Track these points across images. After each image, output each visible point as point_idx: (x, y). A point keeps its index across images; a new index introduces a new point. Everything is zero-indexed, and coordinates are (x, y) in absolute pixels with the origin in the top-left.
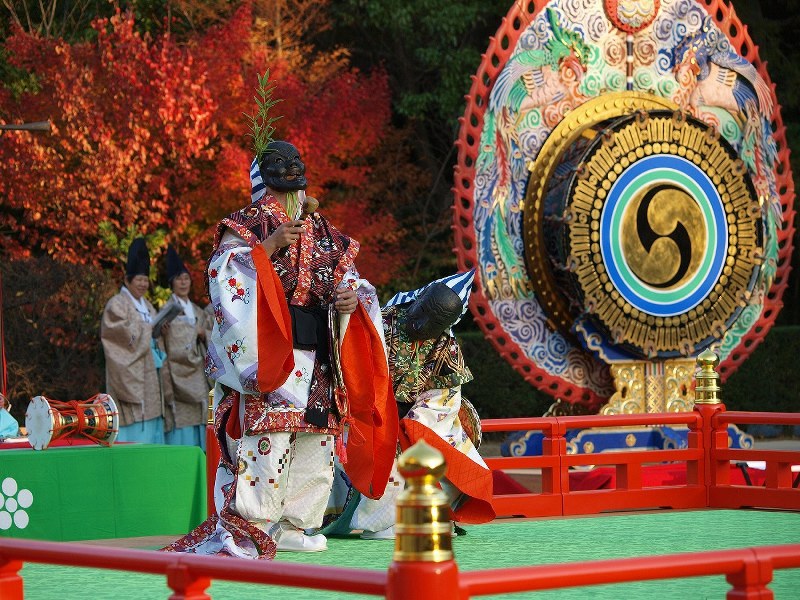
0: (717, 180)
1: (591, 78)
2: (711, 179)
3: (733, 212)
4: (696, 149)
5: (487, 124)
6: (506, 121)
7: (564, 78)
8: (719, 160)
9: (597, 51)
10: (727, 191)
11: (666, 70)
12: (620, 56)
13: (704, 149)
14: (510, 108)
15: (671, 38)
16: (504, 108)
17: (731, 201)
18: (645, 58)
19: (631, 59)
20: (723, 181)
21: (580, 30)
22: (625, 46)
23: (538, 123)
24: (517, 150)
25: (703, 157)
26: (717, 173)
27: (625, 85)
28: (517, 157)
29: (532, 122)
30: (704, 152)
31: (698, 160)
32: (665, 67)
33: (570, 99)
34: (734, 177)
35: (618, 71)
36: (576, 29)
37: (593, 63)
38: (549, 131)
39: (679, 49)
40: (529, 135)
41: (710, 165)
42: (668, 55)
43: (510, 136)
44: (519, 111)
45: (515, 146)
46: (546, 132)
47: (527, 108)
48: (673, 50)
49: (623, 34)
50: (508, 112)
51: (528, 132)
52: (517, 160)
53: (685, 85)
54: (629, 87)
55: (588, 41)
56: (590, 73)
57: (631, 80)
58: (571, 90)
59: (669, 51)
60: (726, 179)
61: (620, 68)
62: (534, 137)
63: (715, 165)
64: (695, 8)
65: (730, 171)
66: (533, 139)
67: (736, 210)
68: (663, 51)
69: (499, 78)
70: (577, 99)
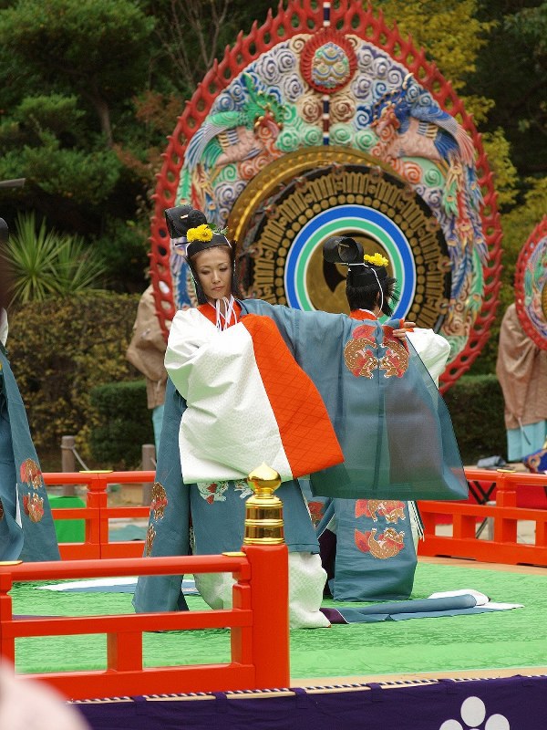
0: (410, 233)
1: (287, 135)
2: (404, 232)
3: (423, 264)
4: (391, 204)
5: (182, 180)
6: (201, 177)
7: (260, 136)
8: (413, 216)
9: (293, 110)
10: (419, 245)
11: (364, 125)
12: (316, 115)
13: (399, 205)
14: (205, 165)
15: (371, 96)
16: (198, 165)
17: (422, 254)
18: (342, 116)
19: (326, 116)
20: (416, 235)
21: (276, 92)
22: (322, 105)
23: (233, 177)
24: (211, 203)
25: (398, 211)
26: (410, 227)
27: (322, 141)
28: (211, 208)
29: (229, 177)
30: (399, 206)
31: (391, 212)
32: (364, 123)
33: (267, 154)
34: (427, 233)
35: (315, 128)
36: (272, 91)
37: (289, 121)
38: (246, 184)
39: (377, 107)
40: (225, 188)
41: (404, 220)
42: (367, 111)
43: (205, 190)
44: (214, 166)
45: (209, 198)
46: (242, 185)
47: (222, 164)
48: (372, 107)
49: (318, 95)
50: (203, 168)
51: (224, 185)
52: (212, 211)
53: (385, 138)
54: (326, 141)
55: (284, 102)
56: (286, 131)
57: (326, 135)
58: (268, 146)
59: (368, 108)
60: (419, 233)
61: (317, 125)
62: (229, 189)
63: (409, 220)
64: (395, 68)
65: (424, 227)
66: (228, 192)
67: (426, 262)
68: (361, 108)
69: (194, 138)
70: (274, 155)
